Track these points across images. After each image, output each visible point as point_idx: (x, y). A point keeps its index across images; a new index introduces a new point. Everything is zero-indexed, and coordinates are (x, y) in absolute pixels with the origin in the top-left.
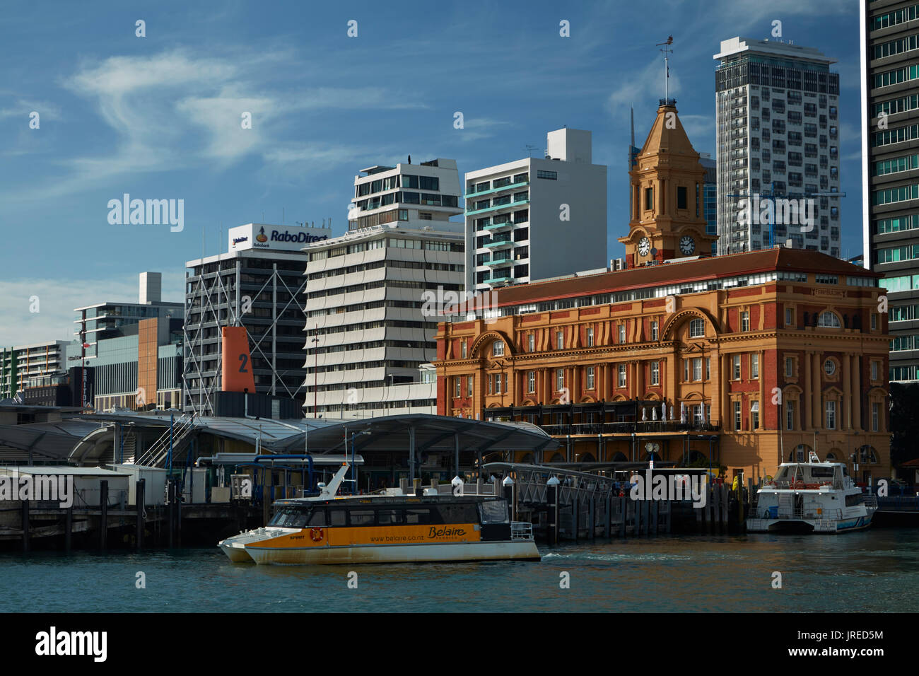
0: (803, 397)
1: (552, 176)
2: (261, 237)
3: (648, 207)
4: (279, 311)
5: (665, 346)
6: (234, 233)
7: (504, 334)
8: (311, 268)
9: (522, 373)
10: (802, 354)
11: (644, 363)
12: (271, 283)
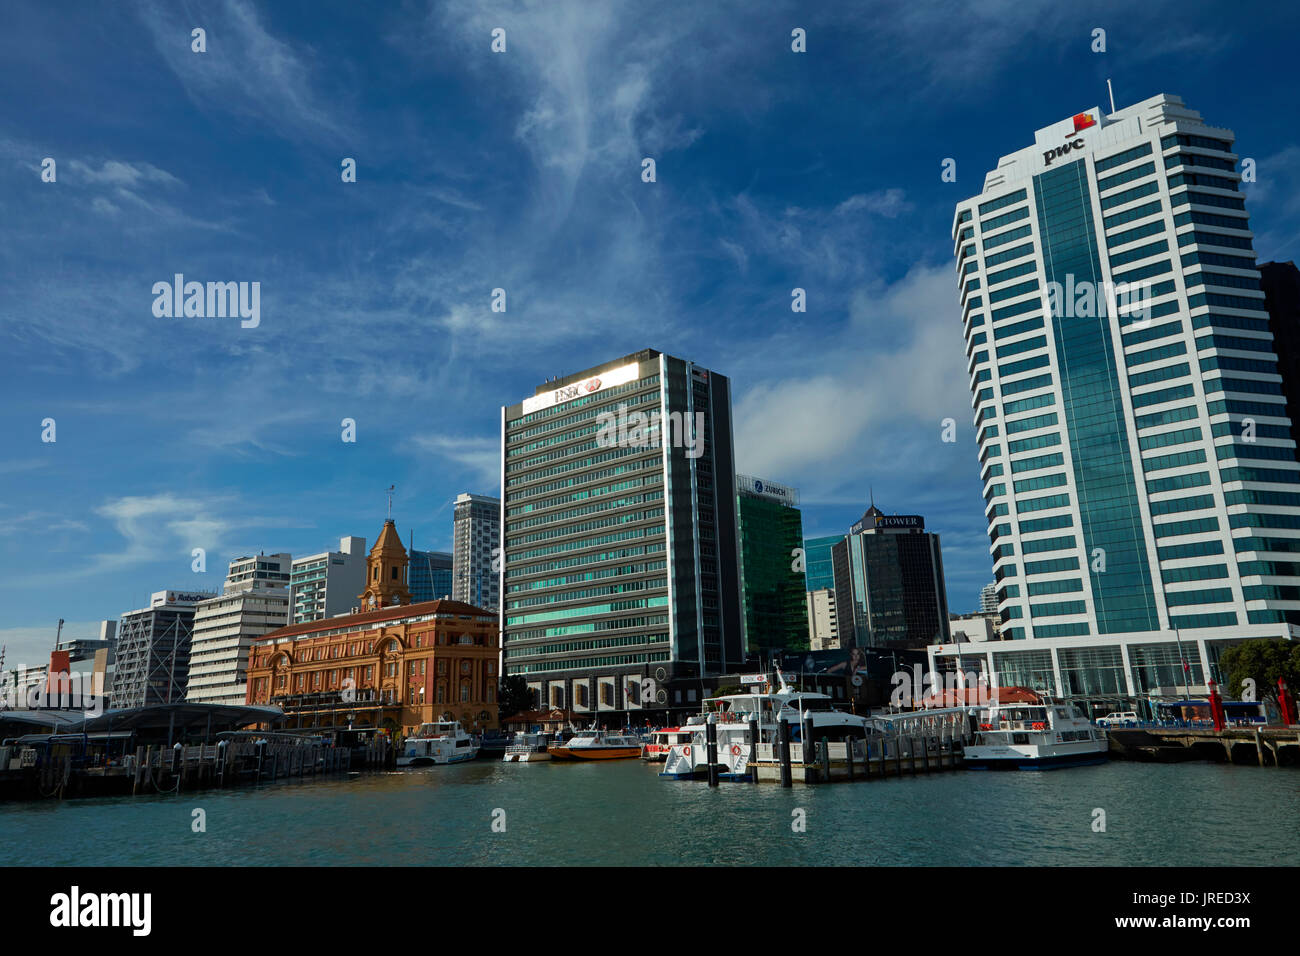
0: (448, 684)
1: (341, 563)
2: (171, 597)
3: (375, 578)
4: (178, 641)
5: (375, 657)
6: (155, 596)
7: (287, 652)
8: (198, 616)
9: (296, 675)
10: (449, 659)
11: (363, 667)
12: (175, 625)
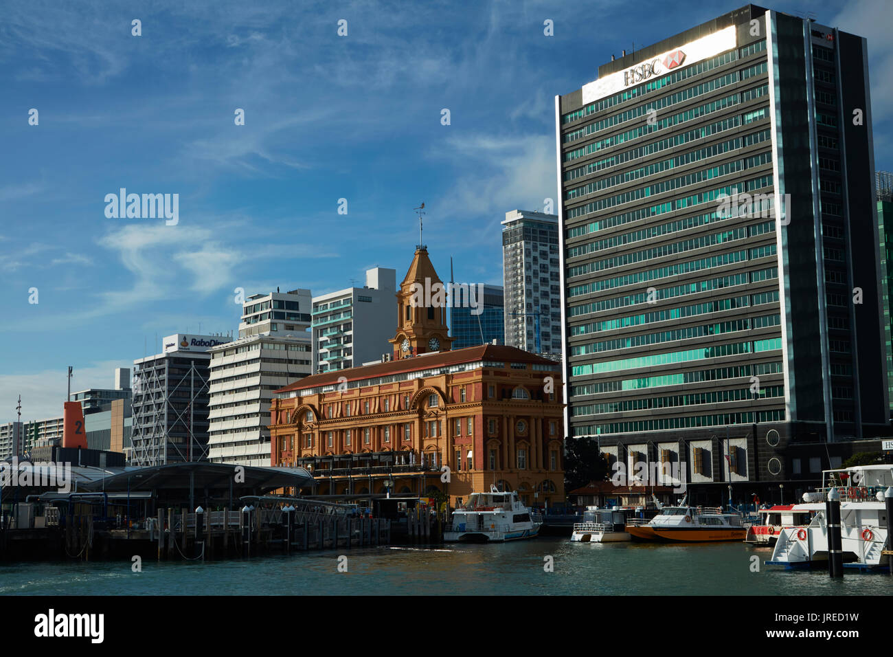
0: (501, 447)
1: (368, 300)
2: (184, 342)
3: (408, 319)
4: (195, 393)
5: (413, 413)
6: (167, 340)
7: (312, 406)
8: (213, 364)
9: (324, 433)
10: (501, 418)
11: (400, 425)
12: (190, 374)
